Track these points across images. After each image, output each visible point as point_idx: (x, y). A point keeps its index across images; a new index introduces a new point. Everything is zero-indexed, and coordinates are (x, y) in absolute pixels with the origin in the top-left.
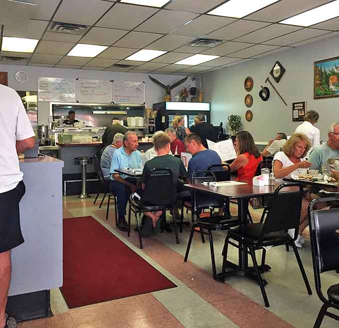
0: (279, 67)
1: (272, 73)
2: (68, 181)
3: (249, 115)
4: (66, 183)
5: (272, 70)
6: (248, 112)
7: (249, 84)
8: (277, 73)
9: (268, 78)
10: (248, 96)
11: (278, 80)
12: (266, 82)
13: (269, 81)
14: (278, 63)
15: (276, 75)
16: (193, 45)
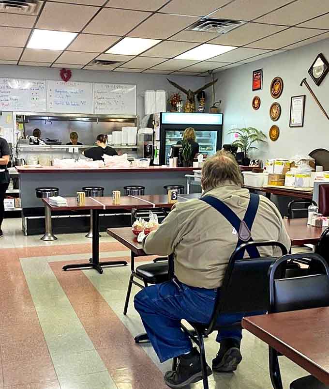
0: (323, 64)
1: (311, 71)
2: (29, 218)
3: (274, 132)
4: (27, 219)
5: (312, 68)
6: (274, 127)
7: (277, 87)
8: (318, 71)
9: (305, 79)
10: (274, 104)
11: (319, 82)
12: (301, 85)
13: (306, 84)
14: (321, 56)
15: (318, 75)
16: (196, 29)
